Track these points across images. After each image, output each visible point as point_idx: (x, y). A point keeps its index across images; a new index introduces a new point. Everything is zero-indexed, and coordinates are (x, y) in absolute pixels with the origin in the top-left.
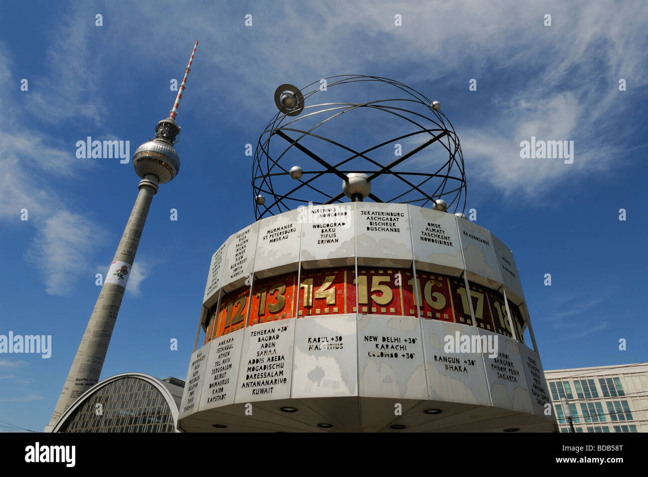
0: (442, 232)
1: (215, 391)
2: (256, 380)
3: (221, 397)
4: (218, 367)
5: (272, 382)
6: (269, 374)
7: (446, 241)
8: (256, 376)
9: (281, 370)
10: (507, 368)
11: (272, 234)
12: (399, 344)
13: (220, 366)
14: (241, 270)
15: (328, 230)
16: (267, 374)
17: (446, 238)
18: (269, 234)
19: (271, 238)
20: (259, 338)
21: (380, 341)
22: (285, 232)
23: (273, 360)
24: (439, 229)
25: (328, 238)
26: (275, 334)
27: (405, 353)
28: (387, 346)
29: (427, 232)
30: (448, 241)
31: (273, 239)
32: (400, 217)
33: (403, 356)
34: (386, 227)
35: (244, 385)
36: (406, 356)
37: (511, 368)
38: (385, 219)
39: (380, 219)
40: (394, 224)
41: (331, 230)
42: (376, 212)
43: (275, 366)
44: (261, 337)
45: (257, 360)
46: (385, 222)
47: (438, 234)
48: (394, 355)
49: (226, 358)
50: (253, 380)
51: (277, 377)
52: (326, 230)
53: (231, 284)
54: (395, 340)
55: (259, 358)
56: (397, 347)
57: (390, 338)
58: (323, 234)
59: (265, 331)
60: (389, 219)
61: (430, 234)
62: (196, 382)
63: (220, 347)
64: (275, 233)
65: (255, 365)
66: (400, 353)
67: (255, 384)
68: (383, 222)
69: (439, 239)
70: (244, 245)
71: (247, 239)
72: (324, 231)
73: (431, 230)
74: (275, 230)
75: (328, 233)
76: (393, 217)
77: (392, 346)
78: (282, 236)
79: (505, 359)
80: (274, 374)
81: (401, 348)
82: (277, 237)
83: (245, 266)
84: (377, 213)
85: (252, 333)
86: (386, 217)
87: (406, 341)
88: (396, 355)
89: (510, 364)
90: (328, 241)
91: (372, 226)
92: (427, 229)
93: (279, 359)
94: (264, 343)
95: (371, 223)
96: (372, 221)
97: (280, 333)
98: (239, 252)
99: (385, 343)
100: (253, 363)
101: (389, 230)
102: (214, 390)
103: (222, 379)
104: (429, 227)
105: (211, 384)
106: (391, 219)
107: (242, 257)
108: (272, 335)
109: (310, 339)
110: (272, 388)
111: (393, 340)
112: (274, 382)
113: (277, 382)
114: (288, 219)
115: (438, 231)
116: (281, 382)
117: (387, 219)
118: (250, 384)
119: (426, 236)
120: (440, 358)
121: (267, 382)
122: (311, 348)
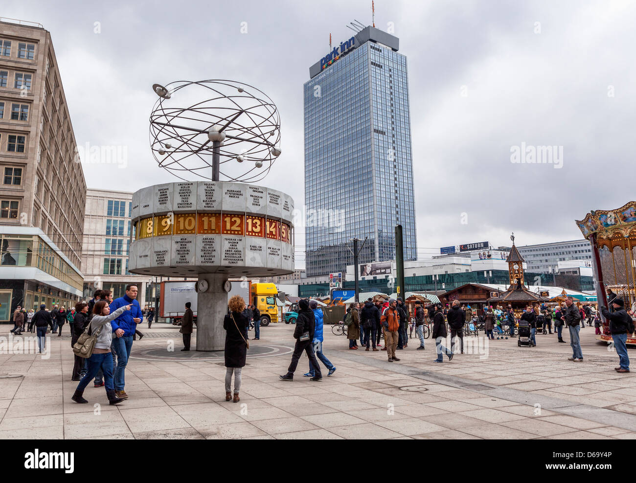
2: (230, 258)
3: (211, 262)
6: (235, 257)
9: (240, 256)
18: (228, 192)
19: (230, 195)
20: (229, 241)
22: (237, 194)
23: (236, 251)
35: (224, 259)
43: (237, 254)
51: (238, 258)
55: (230, 250)
59: (231, 239)
64: (232, 192)
71: (213, 189)
72: (255, 199)
82: (233, 195)
85: (225, 238)
86: (275, 197)
93: (239, 252)
94: (231, 244)
97: (238, 241)
98: (208, 194)
100: (227, 251)
107: (211, 198)
108: (235, 241)
109: (250, 246)
110: (237, 262)
116: (241, 260)
118: (227, 259)
121: (235, 260)
122: (251, 249)
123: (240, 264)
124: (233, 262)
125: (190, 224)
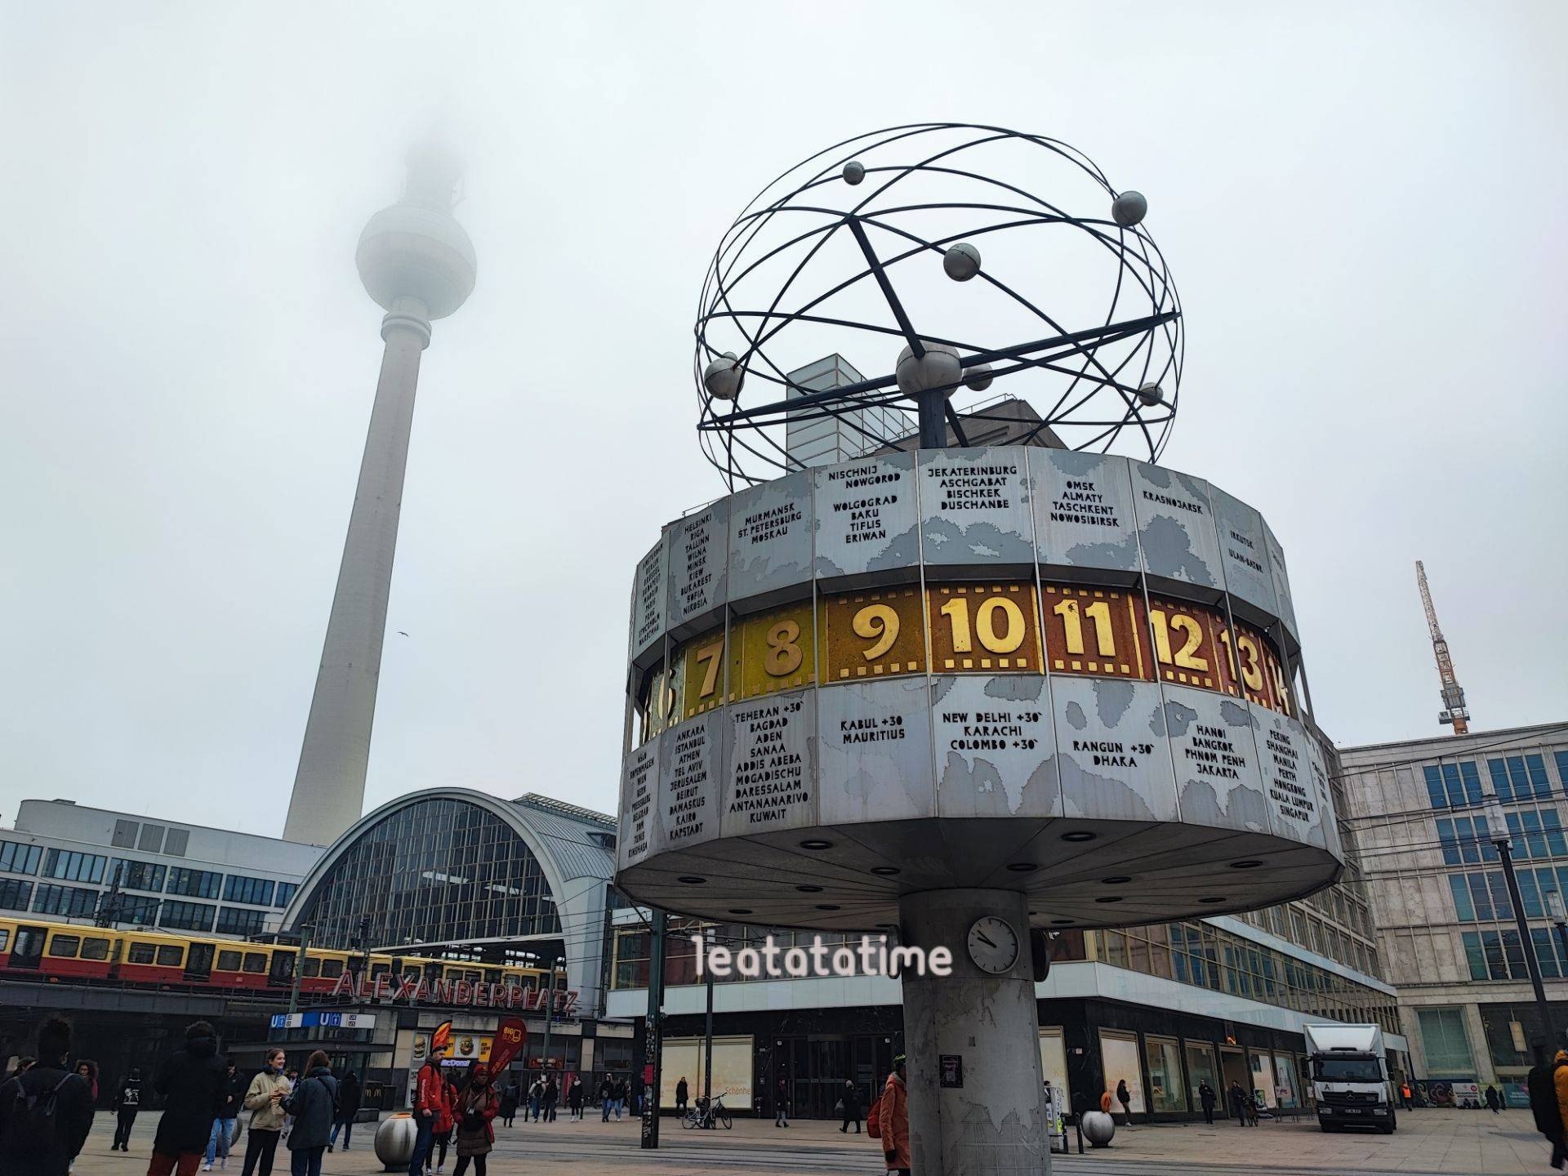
0: (1097, 498)
1: (680, 819)
2: (754, 799)
3: (694, 828)
4: (680, 778)
5: (782, 800)
6: (776, 787)
7: (1105, 516)
8: (754, 792)
9: (797, 779)
10: (1219, 753)
11: (754, 525)
12: (1008, 724)
13: (685, 776)
14: (702, 597)
15: (864, 514)
16: (772, 788)
17: (1104, 510)
18: (749, 526)
19: (755, 534)
20: (752, 725)
21: (972, 722)
22: (780, 521)
23: (780, 763)
24: (1090, 493)
25: (865, 530)
26: (779, 717)
27: (1018, 739)
28: (986, 729)
29: (1065, 501)
30: (1109, 516)
31: (759, 534)
32: (1009, 476)
33: (1016, 744)
34: (980, 500)
35: (733, 807)
36: (1021, 744)
37: (1226, 753)
38: (979, 482)
39: (968, 482)
40: (996, 491)
41: (871, 513)
42: (959, 469)
43: (785, 774)
44: (755, 723)
45: (753, 764)
46: (979, 488)
47: (1088, 503)
48: (998, 744)
49: (693, 762)
50: (750, 799)
51: (789, 792)
52: (861, 514)
53: (685, 625)
54: (1000, 717)
55: (755, 760)
56: (1005, 731)
57: (991, 716)
58: (856, 521)
59: (762, 712)
60: (987, 482)
61: (1072, 506)
62: (645, 806)
63: (680, 743)
64: (760, 522)
65: (750, 773)
66: (1010, 740)
67: (752, 805)
68: (974, 489)
69: (1091, 514)
70: (702, 547)
71: (706, 534)
72: (857, 515)
73: (1074, 496)
74: (760, 515)
75: (866, 520)
76: (994, 477)
77: (995, 728)
78: (775, 529)
79: (1217, 739)
80: (784, 787)
81: (1011, 731)
82: (764, 531)
83: (709, 589)
84: (962, 472)
85: (738, 716)
86: (979, 478)
87: (1020, 717)
88: (1003, 745)
89: (1226, 747)
90: (866, 536)
91: (952, 499)
92: (1065, 495)
93: (791, 761)
94: (761, 733)
95: (949, 492)
96: (951, 489)
97: (787, 715)
98: (693, 561)
99: (981, 725)
100: (746, 769)
101: (987, 504)
102: (678, 818)
103: (692, 798)
104: (1069, 491)
105: (671, 808)
106: (990, 480)
107: (701, 572)
108: (775, 719)
109: (843, 724)
110: (783, 810)
111: (996, 717)
112: (785, 799)
113: (792, 800)
114: (785, 493)
115: (1088, 497)
116: (799, 800)
117: (982, 481)
118: (744, 805)
119: (1062, 511)
120: (1085, 745)
121: (774, 801)
122: (847, 738)
123: (796, 816)
124: (766, 816)
125: (1000, 626)
